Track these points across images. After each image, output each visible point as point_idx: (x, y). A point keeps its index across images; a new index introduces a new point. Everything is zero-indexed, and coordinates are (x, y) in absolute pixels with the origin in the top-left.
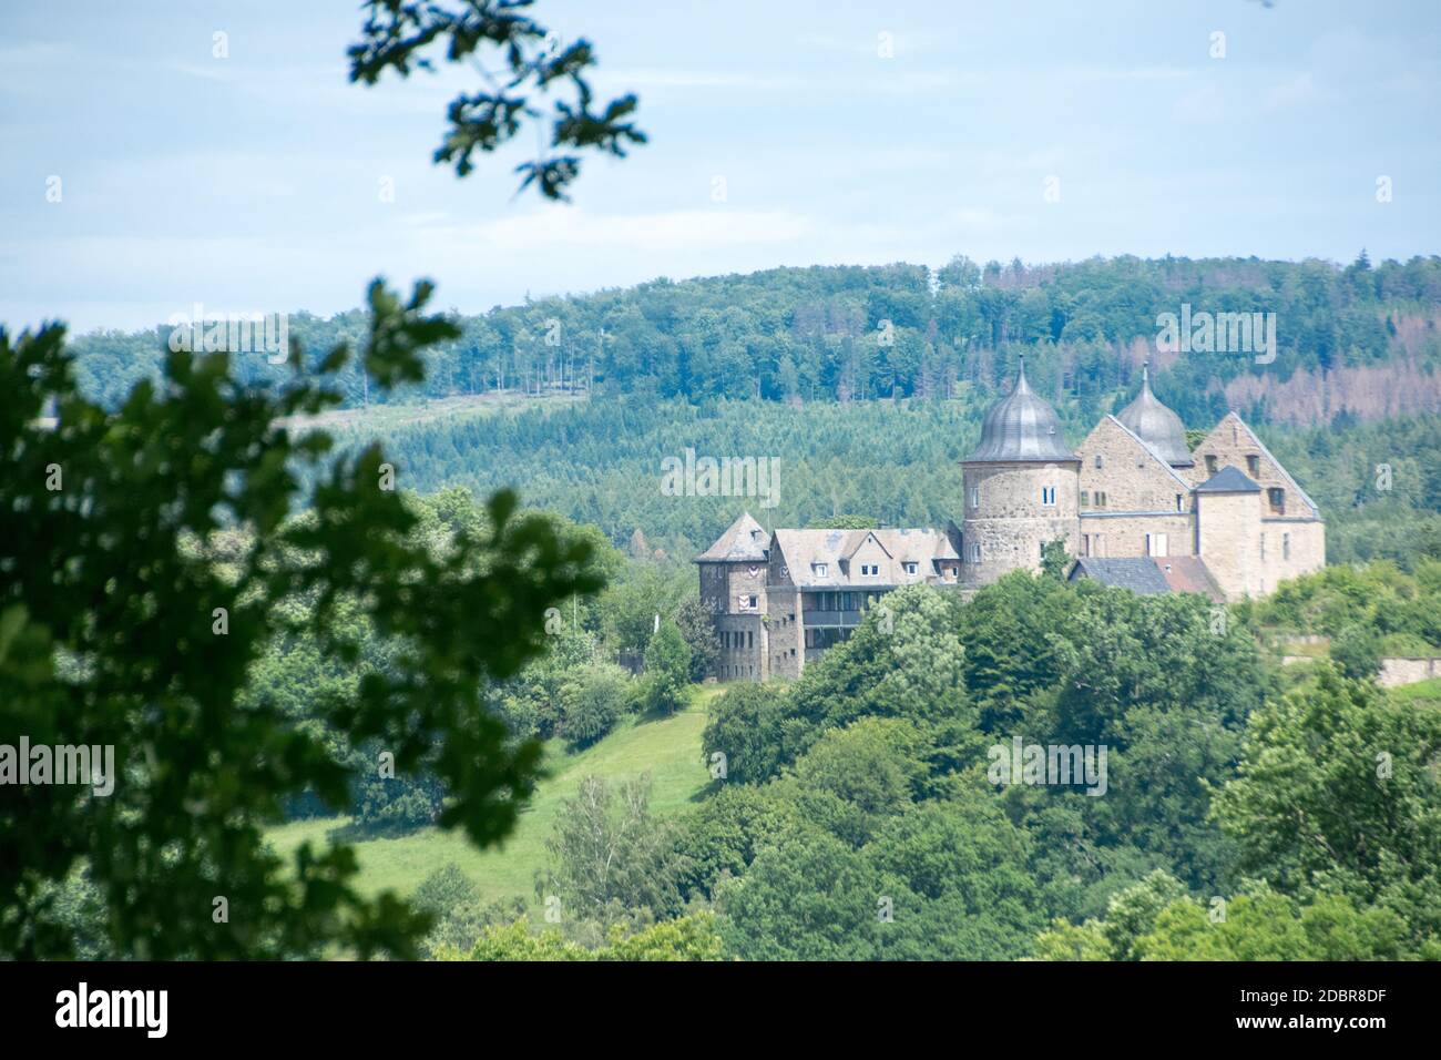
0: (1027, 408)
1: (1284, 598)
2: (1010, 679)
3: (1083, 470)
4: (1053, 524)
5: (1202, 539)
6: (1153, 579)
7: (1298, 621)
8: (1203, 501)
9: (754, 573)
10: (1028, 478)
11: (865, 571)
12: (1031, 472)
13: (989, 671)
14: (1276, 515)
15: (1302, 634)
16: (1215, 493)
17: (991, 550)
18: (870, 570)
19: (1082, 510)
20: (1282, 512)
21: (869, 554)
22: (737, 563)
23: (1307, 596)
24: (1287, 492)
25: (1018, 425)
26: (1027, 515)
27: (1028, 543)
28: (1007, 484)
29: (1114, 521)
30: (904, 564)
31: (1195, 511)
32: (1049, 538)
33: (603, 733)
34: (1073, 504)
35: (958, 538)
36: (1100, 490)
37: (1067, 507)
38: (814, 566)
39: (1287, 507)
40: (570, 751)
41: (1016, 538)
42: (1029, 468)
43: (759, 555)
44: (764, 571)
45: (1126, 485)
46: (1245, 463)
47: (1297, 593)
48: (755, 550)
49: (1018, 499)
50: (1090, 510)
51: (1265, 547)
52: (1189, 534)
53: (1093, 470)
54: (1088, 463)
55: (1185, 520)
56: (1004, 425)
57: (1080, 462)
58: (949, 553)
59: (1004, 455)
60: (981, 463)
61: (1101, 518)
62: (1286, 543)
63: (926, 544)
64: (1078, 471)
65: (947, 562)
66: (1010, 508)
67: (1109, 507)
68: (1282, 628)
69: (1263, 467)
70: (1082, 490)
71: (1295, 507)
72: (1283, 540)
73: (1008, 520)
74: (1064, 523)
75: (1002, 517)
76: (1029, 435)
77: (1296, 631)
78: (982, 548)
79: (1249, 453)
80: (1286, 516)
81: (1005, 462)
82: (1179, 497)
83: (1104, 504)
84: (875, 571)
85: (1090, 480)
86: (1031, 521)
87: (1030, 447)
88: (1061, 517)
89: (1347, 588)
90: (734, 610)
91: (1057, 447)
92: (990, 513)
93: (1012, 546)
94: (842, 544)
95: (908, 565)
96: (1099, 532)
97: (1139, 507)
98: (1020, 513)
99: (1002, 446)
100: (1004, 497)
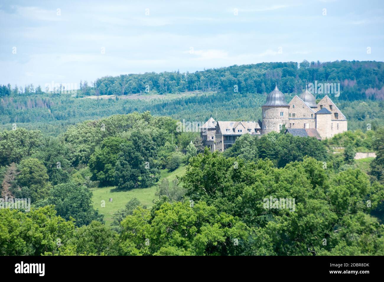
0: (277, 93)
1: (335, 138)
2: (269, 156)
3: (290, 108)
4: (283, 121)
5: (317, 125)
6: (304, 133)
7: (338, 144)
8: (318, 116)
9: (213, 131)
10: (277, 110)
11: (239, 131)
12: (278, 108)
13: (264, 154)
14: (336, 119)
15: (339, 147)
16: (320, 114)
17: (268, 127)
18: (240, 131)
19: (289, 118)
20: (337, 119)
21: (240, 127)
22: (209, 129)
23: (340, 138)
24: (339, 114)
25: (275, 98)
26: (277, 119)
27: (277, 125)
28: (272, 111)
29: (297, 120)
30: (248, 130)
31: (316, 118)
32: (282, 124)
33: (176, 168)
34: (287, 116)
35: (261, 123)
36: (294, 113)
37: (286, 117)
38: (227, 130)
39: (339, 117)
40: (169, 172)
41: (274, 124)
42: (277, 108)
43: (214, 127)
44: (215, 131)
45: (300, 112)
46: (329, 107)
47: (338, 137)
48: (213, 126)
49: (274, 115)
50: (291, 117)
51: (333, 127)
52: (314, 123)
53: (292, 108)
54: (291, 107)
55: (313, 120)
56: (272, 98)
57: (289, 106)
58: (259, 127)
59: (271, 104)
60: (266, 106)
61: (294, 119)
62: (338, 126)
63: (253, 125)
64: (289, 108)
65: (258, 129)
66: (273, 117)
67: (296, 117)
68: (334, 145)
69: (333, 108)
70: (290, 113)
71: (340, 117)
72: (337, 125)
73: (272, 120)
76: (277, 100)
77: (338, 146)
78: (266, 126)
79: (330, 105)
80: (338, 119)
81: (271, 106)
82: (312, 115)
83: (295, 116)
84: (241, 131)
85: (292, 111)
86: (277, 120)
87: (278, 103)
88: (285, 119)
89: (349, 136)
90: (208, 140)
91: (284, 103)
92: (268, 118)
93: (273, 126)
94: (233, 125)
96: (294, 123)
97: (303, 117)
98: (275, 118)
99: (271, 102)
100: (271, 114)
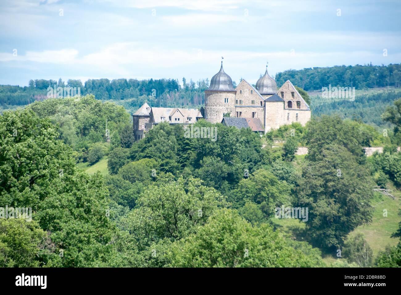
0: (222, 76)
1: (280, 130)
2: (193, 149)
3: (237, 94)
4: (227, 109)
5: (266, 114)
7: (283, 137)
8: (267, 103)
9: (146, 119)
10: (221, 96)
11: (176, 119)
12: (221, 94)
13: (187, 147)
14: (298, 109)
15: (283, 140)
16: (270, 101)
17: (210, 115)
18: (177, 119)
19: (236, 105)
21: (177, 115)
22: (141, 116)
23: (286, 130)
24: (301, 103)
25: (219, 81)
26: (220, 106)
27: (220, 113)
28: (215, 97)
29: (244, 108)
30: (188, 118)
31: (265, 106)
32: (226, 112)
33: (97, 161)
34: (233, 103)
35: (203, 111)
36: (241, 100)
37: (232, 104)
38: (161, 118)
40: (88, 166)
41: (217, 112)
42: (221, 93)
43: (148, 114)
44: (149, 119)
45: (248, 98)
46: (291, 94)
47: (283, 129)
48: (147, 113)
49: (218, 101)
50: (238, 105)
51: (289, 117)
52: (263, 113)
53: (239, 94)
54: (238, 92)
55: (262, 108)
56: (215, 81)
57: (236, 92)
58: (200, 116)
59: (215, 89)
60: (209, 91)
61: (241, 107)
63: (194, 113)
64: (235, 94)
65: (200, 118)
66: (215, 104)
67: (243, 105)
68: (278, 138)
69: (295, 95)
70: (236, 99)
71: (303, 106)
72: (296, 115)
73: (215, 107)
74: (230, 108)
75: (213, 106)
76: (222, 84)
78: (208, 114)
79: (292, 91)
80: (301, 109)
81: (215, 91)
82: (261, 102)
83: (242, 103)
84: (179, 119)
85: (238, 97)
86: (221, 107)
87: (222, 87)
88: (230, 107)
89: (297, 128)
90: (140, 129)
91: (230, 87)
92: (210, 105)
93: (216, 114)
94: (171, 112)
95: (189, 119)
96: (241, 111)
97: (251, 105)
98: (218, 105)
99: (215, 87)
100: (214, 100)
